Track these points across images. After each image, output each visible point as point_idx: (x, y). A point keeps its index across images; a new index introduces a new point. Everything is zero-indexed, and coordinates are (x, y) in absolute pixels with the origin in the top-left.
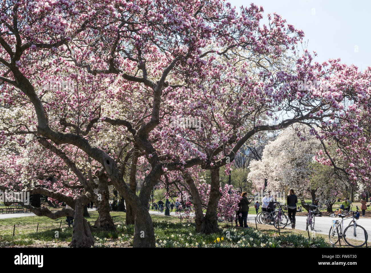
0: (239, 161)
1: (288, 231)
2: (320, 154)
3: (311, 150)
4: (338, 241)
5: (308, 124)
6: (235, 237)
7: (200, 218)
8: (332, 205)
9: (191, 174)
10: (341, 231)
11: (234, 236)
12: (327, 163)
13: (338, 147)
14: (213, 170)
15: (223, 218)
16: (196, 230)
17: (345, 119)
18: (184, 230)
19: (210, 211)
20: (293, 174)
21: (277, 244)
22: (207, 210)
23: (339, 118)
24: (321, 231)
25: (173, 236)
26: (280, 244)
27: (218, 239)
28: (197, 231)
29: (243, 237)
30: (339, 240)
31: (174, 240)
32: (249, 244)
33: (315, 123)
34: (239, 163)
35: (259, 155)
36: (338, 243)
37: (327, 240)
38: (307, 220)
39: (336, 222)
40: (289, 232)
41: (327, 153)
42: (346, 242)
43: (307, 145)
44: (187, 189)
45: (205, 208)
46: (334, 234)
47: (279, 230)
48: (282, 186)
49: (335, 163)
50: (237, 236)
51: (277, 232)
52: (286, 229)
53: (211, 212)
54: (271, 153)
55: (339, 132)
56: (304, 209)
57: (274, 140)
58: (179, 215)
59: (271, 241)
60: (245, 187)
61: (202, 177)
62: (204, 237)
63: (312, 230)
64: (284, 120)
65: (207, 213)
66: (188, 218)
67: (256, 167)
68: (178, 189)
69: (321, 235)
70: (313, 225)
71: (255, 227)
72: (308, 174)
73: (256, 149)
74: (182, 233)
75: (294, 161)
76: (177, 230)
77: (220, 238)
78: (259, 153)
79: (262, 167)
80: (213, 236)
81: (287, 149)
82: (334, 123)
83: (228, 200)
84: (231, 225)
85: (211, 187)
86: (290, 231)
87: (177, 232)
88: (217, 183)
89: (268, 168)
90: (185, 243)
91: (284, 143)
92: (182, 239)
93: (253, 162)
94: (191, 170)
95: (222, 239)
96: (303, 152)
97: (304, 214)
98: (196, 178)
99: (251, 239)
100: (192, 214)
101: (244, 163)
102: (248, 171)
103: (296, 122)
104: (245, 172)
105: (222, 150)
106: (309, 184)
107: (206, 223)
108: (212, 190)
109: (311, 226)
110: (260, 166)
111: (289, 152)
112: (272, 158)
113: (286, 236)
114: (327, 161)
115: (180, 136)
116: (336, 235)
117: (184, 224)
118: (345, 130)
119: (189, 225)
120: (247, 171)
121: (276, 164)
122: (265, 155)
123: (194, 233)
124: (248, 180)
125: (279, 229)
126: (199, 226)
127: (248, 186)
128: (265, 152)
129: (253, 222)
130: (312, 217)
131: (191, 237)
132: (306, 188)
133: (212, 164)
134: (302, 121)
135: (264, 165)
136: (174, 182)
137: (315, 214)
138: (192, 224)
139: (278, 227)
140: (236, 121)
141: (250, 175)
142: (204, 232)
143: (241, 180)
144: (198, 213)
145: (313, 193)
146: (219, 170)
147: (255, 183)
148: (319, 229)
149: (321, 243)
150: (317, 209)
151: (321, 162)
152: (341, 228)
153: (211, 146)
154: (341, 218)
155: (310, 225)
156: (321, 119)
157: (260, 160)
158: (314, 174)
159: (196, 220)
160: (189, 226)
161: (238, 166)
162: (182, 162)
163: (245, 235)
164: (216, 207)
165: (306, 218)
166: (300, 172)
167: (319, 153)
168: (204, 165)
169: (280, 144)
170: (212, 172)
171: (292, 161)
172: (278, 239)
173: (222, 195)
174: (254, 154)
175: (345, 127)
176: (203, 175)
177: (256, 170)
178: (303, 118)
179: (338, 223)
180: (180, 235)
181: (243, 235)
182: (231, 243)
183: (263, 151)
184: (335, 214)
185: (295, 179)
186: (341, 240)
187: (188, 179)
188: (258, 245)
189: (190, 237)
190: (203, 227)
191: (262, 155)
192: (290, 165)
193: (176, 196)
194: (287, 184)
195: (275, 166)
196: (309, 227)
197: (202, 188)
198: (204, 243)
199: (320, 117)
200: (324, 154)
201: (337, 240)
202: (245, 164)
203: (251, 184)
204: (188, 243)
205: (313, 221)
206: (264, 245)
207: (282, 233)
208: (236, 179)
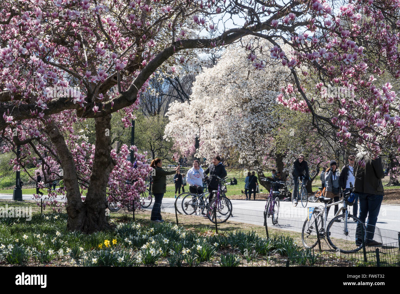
0: (151, 103)
1: (233, 226)
2: (289, 90)
3: (278, 83)
4: (316, 244)
5: (268, 38)
6: (137, 238)
7: (75, 206)
8: (312, 180)
9: (60, 126)
10: (323, 226)
11: (137, 236)
12: (300, 107)
13: (321, 79)
14: (99, 119)
15: (119, 204)
16: (68, 226)
17: (333, 30)
18: (46, 226)
19: (94, 192)
20: (244, 126)
21: (212, 250)
22: (88, 190)
23: (323, 28)
24: (289, 226)
25: (25, 237)
26: (217, 250)
27: (107, 242)
28: (69, 228)
29: (151, 238)
30: (319, 242)
31: (27, 244)
32: (160, 249)
33: (281, 37)
34: (149, 106)
35: (185, 92)
36: (317, 247)
37: (297, 242)
38: (267, 207)
39: (316, 211)
40: (233, 229)
41: (300, 90)
42: (331, 244)
43: (270, 74)
44: (53, 154)
45: (86, 187)
46: (311, 231)
47: (216, 226)
48: (225, 147)
49: (313, 107)
50: (141, 236)
51: (212, 228)
52: (228, 223)
53: (96, 195)
54: (206, 88)
55: (321, 54)
56: (264, 188)
57: (211, 66)
58: (39, 201)
59: (201, 244)
60: (159, 149)
61: (82, 131)
62: (82, 238)
63: (274, 224)
64: (226, 30)
65: (88, 195)
66: (55, 206)
67: (179, 114)
68: (37, 152)
69: (288, 232)
70: (275, 216)
71: (174, 219)
72: (271, 127)
73: (181, 82)
74: (42, 232)
75: (247, 103)
76: (34, 226)
77: (111, 240)
78: (186, 88)
79: (190, 114)
80: (99, 237)
81: (234, 82)
82: (314, 36)
83: (128, 172)
84: (132, 216)
85: (97, 149)
86: (236, 226)
87: (33, 231)
88: (107, 143)
89: (202, 115)
90: (48, 249)
91: (231, 71)
92: (42, 243)
93: (175, 105)
94: (59, 118)
95: (114, 242)
96: (263, 87)
97: (262, 197)
98: (71, 132)
99: (166, 241)
100: (61, 199)
101: (160, 106)
102: (167, 121)
103: (247, 34)
104: (161, 122)
105: (116, 83)
106: (273, 143)
107: (86, 213)
108: (98, 155)
109: (273, 218)
110: (186, 112)
111: (239, 87)
112: (208, 98)
113: (227, 236)
114: (300, 104)
115: (38, 59)
116: (314, 234)
117: (47, 215)
118: (332, 49)
119: (56, 217)
120: (164, 121)
121: (215, 109)
122: (197, 93)
123: (65, 232)
124: (164, 137)
125: (216, 223)
126: (73, 218)
127: (166, 148)
128: (196, 87)
129: (172, 211)
130: (275, 203)
131: (59, 238)
132: (267, 152)
133: (96, 108)
134: (259, 32)
135: (194, 110)
136: (29, 141)
137: (282, 198)
138: (61, 215)
139: (214, 220)
140: (142, 30)
141: (169, 128)
142: (83, 229)
143: (153, 137)
144: (73, 196)
145: (279, 159)
146: (110, 119)
147: (177, 143)
148: (286, 223)
149: (287, 247)
150: (286, 189)
151: (290, 105)
152: (322, 220)
153: (94, 77)
154: (323, 204)
155: (271, 216)
156: (291, 30)
157: (186, 102)
158: (282, 127)
159: (67, 209)
160: (56, 220)
161: (149, 112)
162: (39, 105)
163: (155, 233)
164: (104, 185)
165: (265, 203)
166: (258, 123)
167: (286, 90)
168: (82, 110)
169: (223, 72)
170: (98, 123)
171: (244, 103)
172: (213, 240)
173: (115, 164)
174: (177, 90)
175: (333, 45)
176: (84, 128)
177: (180, 120)
178: (260, 26)
179: (319, 212)
180: (38, 236)
181: (152, 234)
182: (129, 248)
183: (192, 86)
184: (316, 197)
185: (248, 135)
186: (322, 241)
187: (53, 136)
188: (177, 253)
189: (57, 240)
190: (80, 221)
191: (190, 93)
192: (240, 110)
193: (33, 166)
194: (234, 145)
195: (213, 112)
196: (269, 220)
197: (79, 152)
198: (81, 249)
199: (290, 25)
200: (295, 92)
201: (315, 240)
202: (162, 108)
203: (171, 144)
204: (53, 249)
205: (276, 208)
206: (188, 251)
207: (222, 230)
208: (144, 135)
